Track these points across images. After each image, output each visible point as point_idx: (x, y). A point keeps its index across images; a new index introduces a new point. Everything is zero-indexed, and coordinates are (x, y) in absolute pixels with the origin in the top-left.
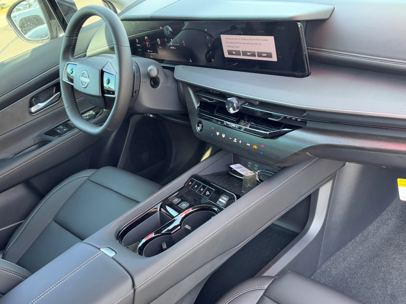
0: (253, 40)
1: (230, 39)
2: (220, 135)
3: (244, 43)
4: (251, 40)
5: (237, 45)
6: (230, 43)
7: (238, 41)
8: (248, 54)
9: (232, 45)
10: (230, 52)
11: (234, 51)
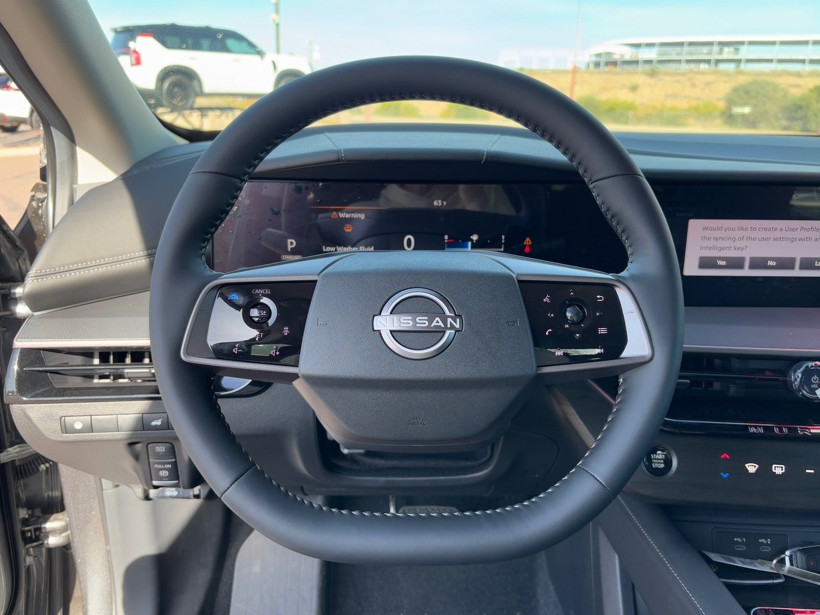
0: (799, 230)
1: (720, 229)
2: (765, 470)
3: (766, 239)
4: (793, 230)
5: (738, 244)
6: (716, 239)
7: (749, 233)
8: (770, 263)
9: (720, 244)
10: (705, 263)
11: (722, 259)
